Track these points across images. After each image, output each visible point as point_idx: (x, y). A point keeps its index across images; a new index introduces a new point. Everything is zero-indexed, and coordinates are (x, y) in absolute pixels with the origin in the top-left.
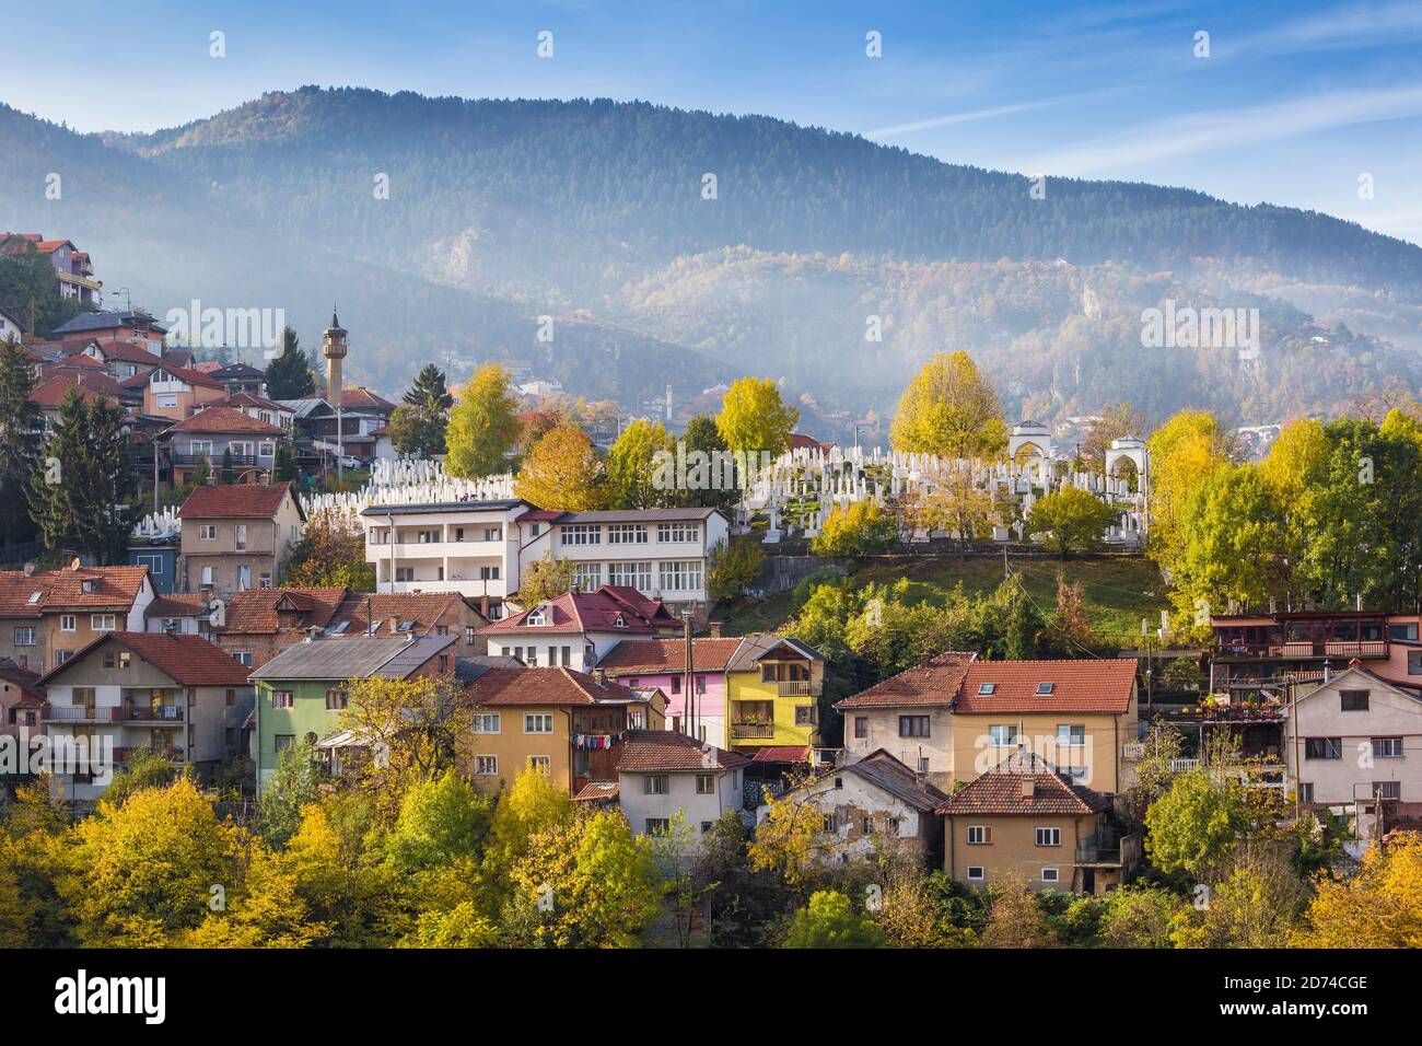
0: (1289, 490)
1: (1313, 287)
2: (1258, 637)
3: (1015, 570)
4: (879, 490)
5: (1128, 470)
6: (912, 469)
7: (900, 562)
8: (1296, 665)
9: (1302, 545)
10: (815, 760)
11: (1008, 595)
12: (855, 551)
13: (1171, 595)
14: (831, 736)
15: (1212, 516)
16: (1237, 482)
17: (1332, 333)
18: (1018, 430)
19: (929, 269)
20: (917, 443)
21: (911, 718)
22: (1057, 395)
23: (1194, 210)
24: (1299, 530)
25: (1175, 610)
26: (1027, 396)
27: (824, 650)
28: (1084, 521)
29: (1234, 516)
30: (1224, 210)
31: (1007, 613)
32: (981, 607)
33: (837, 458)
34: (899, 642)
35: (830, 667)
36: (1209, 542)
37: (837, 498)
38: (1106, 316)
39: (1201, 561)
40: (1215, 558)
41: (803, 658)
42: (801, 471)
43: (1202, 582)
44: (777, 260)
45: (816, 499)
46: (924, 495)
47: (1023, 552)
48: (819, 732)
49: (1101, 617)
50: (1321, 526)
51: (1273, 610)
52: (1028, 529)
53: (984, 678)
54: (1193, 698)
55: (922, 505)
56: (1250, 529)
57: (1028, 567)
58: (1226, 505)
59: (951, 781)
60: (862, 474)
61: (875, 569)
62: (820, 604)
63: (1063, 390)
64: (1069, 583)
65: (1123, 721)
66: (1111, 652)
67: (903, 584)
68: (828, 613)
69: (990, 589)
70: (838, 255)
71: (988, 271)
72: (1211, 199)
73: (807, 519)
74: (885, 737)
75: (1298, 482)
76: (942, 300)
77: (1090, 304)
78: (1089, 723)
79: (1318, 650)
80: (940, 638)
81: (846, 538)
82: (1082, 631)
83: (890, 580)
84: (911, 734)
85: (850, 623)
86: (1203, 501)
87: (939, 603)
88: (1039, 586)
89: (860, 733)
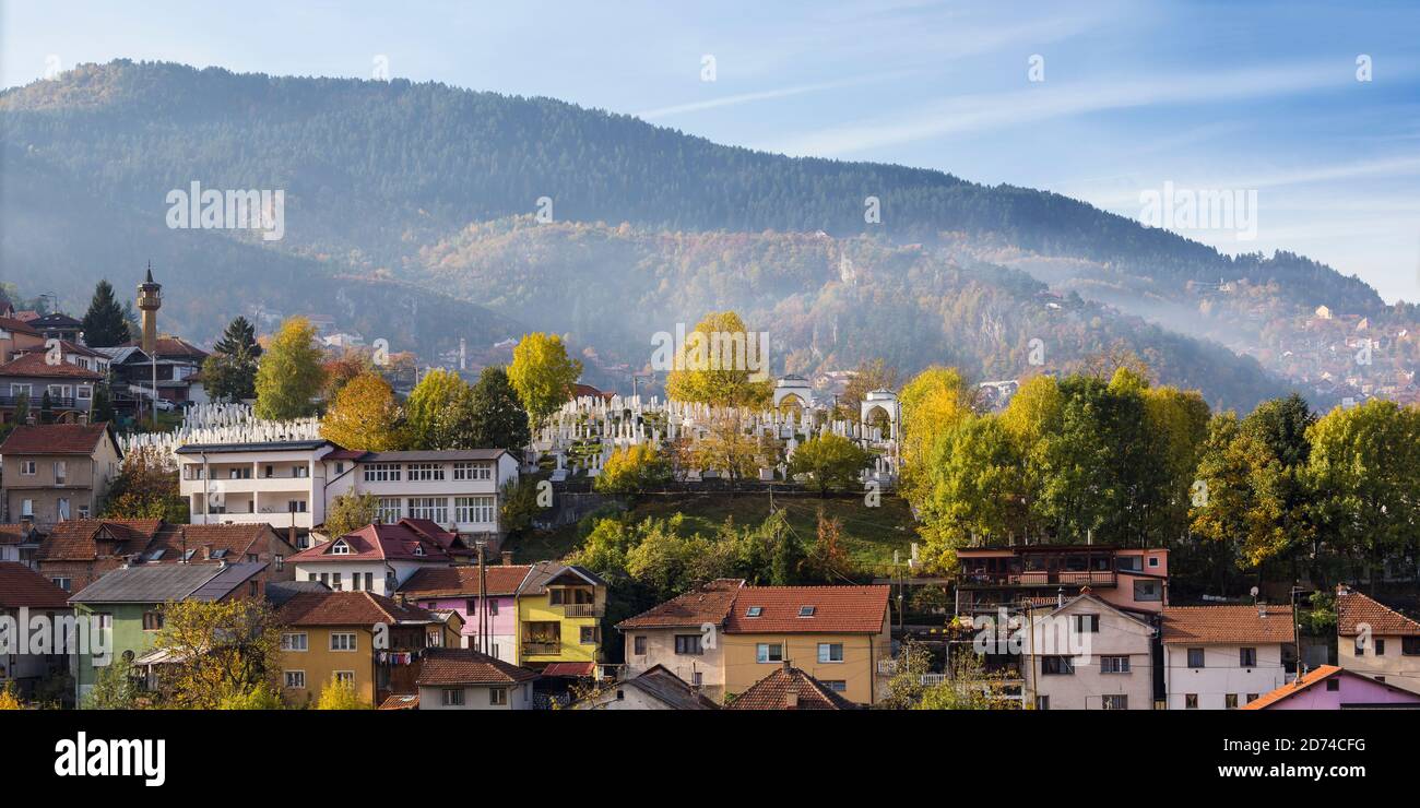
0: (1026, 438)
1: (1049, 259)
2: (999, 567)
3: (780, 507)
4: (656, 434)
5: (881, 418)
6: (685, 416)
7: (675, 498)
8: (1033, 591)
9: (1038, 486)
10: (598, 674)
11: (773, 528)
12: (635, 489)
13: (920, 529)
14: (612, 654)
15: (958, 461)
16: (979, 431)
17: (1065, 300)
18: (782, 383)
19: (701, 239)
20: (690, 392)
21: (686, 637)
22: (816, 351)
23: (941, 189)
24: (1036, 473)
25: (923, 543)
26: (789, 352)
27: (606, 576)
28: (843, 464)
29: (977, 460)
30: (968, 189)
31: (772, 545)
32: (749, 539)
33: (617, 405)
34: (673, 570)
35: (612, 592)
36: (955, 483)
37: (618, 441)
38: (861, 281)
39: (948, 499)
40: (959, 497)
41: (587, 584)
42: (585, 417)
43: (948, 518)
44: (563, 227)
45: (598, 442)
46: (697, 438)
47: (787, 491)
48: (602, 650)
49: (857, 548)
50: (1055, 470)
51: (1011, 543)
52: (791, 470)
53: (752, 602)
54: (940, 621)
55: (696, 448)
56: (992, 471)
57: (790, 503)
58: (970, 450)
59: (722, 692)
60: (640, 420)
61: (653, 505)
62: (602, 535)
63: (822, 347)
64: (828, 518)
65: (877, 640)
66: (867, 579)
67: (678, 518)
68: (610, 544)
69: (757, 522)
70: (619, 223)
71: (755, 241)
72: (956, 180)
73: (590, 459)
74: (662, 654)
75: (1034, 430)
76: (714, 265)
77: (847, 271)
78: (847, 642)
79: (1053, 578)
80: (712, 567)
81: (626, 477)
82: (839, 560)
83: (666, 514)
84: (686, 652)
85: (630, 552)
86: (949, 447)
87: (710, 535)
88: (801, 521)
89: (640, 650)
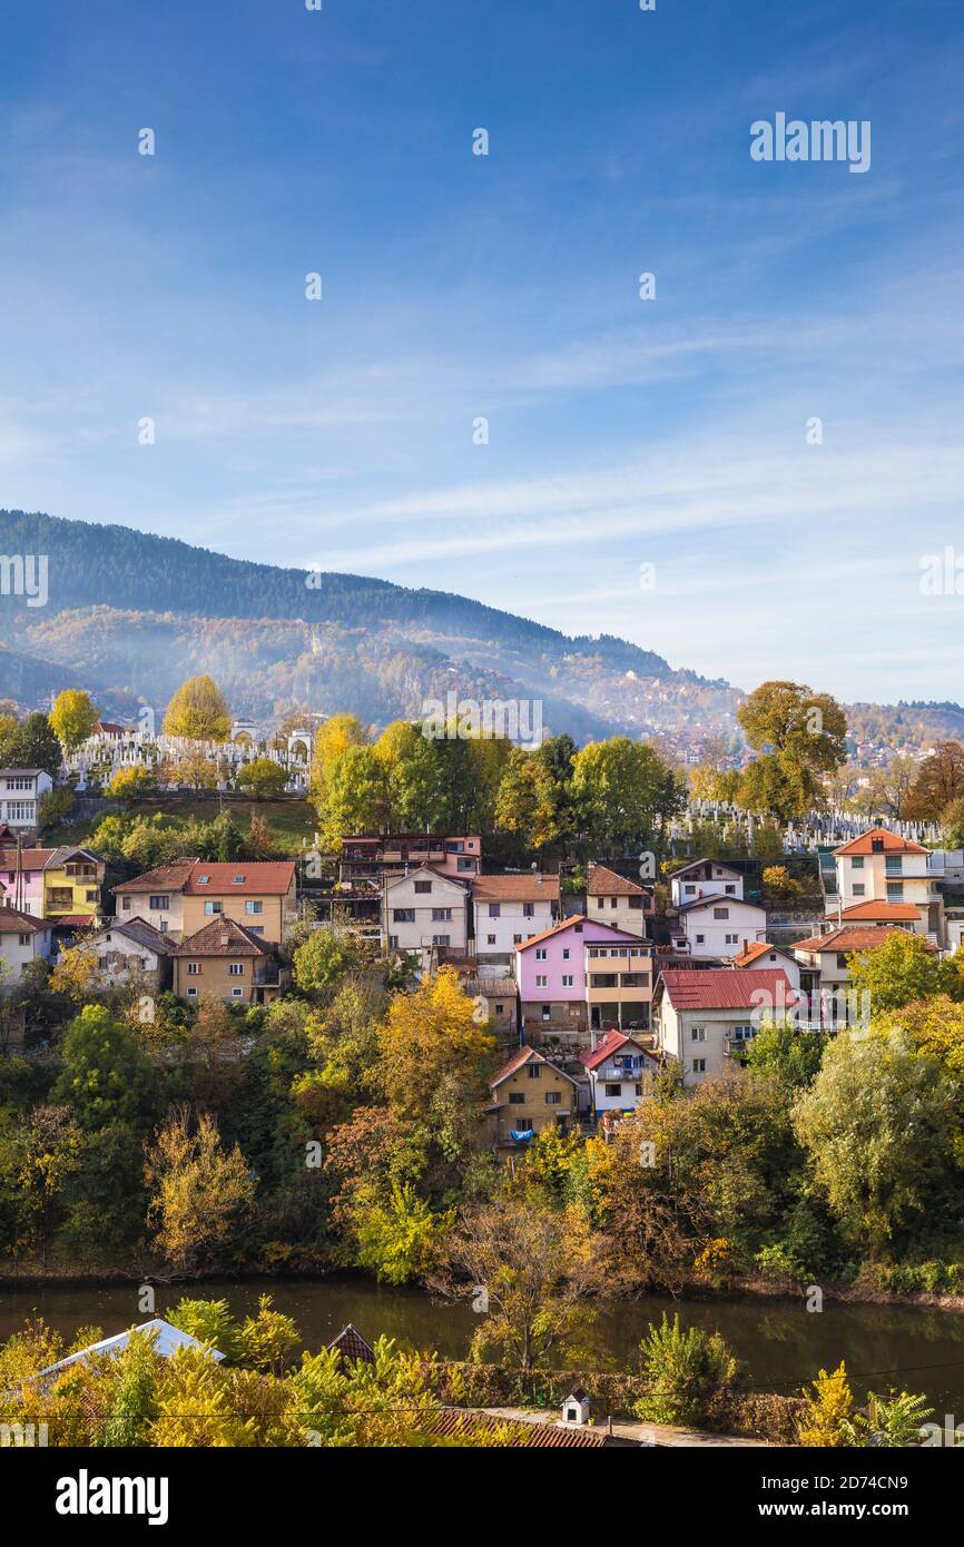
0: (391, 763)
1: (451, 639)
2: (369, 850)
3: (226, 808)
4: (149, 759)
5: (301, 748)
6: (172, 746)
7: (158, 803)
8: (391, 866)
9: (397, 795)
10: (97, 923)
11: (221, 823)
12: (129, 796)
13: (320, 823)
14: (108, 909)
15: (344, 777)
16: (358, 757)
17: (461, 666)
18: (236, 724)
19: (220, 623)
20: (177, 731)
21: (157, 897)
22: (295, 700)
23: (381, 591)
24: (395, 786)
25: (322, 833)
26: (277, 700)
27: (106, 857)
28: (272, 779)
29: (357, 778)
30: (400, 592)
31: (220, 835)
32: (205, 830)
33: (126, 739)
34: (154, 852)
35: (109, 866)
36: (342, 792)
37: (123, 763)
38: (325, 654)
39: (337, 804)
40: (344, 802)
41: (91, 861)
42: (103, 747)
43: (337, 815)
44: (125, 614)
45: (110, 764)
46: (177, 762)
47: (234, 797)
48: (101, 906)
49: (278, 837)
50: (408, 784)
51: (382, 833)
52: (239, 783)
53: (203, 873)
54: (332, 884)
55: (175, 768)
56: (367, 784)
57: (235, 806)
58: (352, 770)
59: (181, 936)
60: (140, 749)
61: (142, 807)
62: (107, 828)
63: (299, 697)
64: (259, 816)
65: (285, 899)
66: (283, 857)
67: (159, 816)
68: (112, 834)
69: (210, 820)
70: (163, 613)
71: (256, 625)
72: (392, 585)
73: (103, 776)
74: (141, 909)
75: (396, 757)
76: (227, 642)
77: (316, 646)
78: (265, 900)
79: (405, 856)
80: (178, 849)
81: (124, 788)
82: (265, 844)
83: (151, 813)
84: (157, 907)
85: (125, 840)
86: (339, 768)
87: (179, 828)
88: (240, 818)
89: (126, 906)
